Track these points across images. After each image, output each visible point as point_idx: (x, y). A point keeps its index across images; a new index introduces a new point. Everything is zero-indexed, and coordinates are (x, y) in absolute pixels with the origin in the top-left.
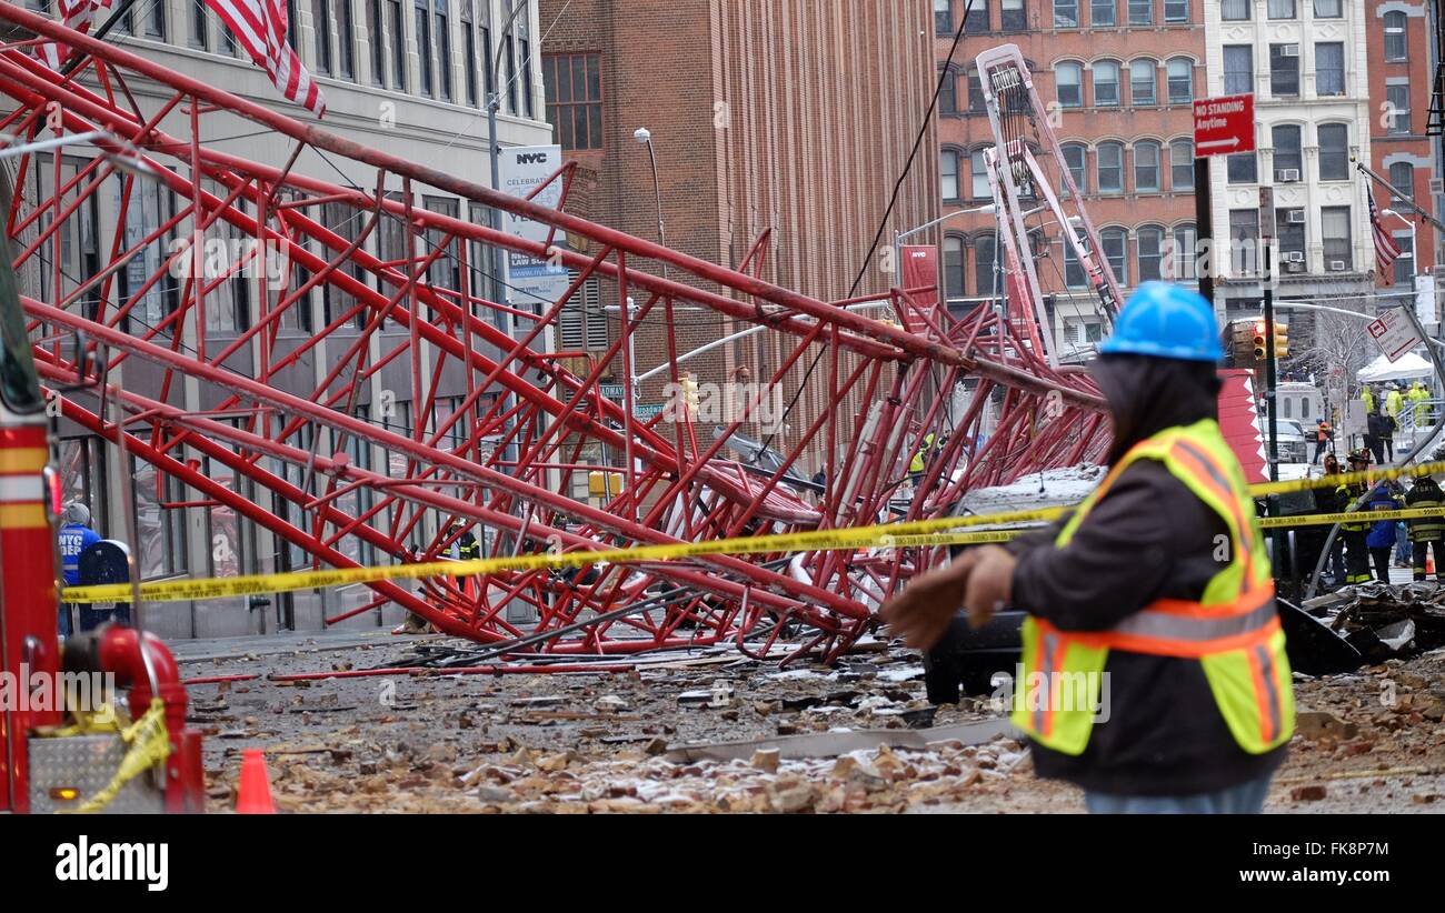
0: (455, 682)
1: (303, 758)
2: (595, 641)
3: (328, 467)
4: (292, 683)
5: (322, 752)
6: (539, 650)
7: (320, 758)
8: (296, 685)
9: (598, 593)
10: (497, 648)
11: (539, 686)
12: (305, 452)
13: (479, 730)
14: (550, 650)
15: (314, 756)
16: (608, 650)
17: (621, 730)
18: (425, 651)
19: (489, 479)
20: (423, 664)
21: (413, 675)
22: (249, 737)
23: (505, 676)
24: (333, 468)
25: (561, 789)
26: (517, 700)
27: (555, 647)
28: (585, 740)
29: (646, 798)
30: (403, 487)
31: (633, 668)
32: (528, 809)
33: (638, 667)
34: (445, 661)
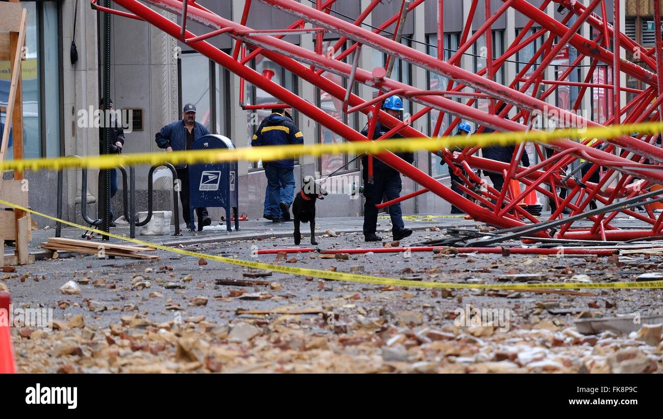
0: (467, 259)
1: (298, 318)
2: (600, 230)
3: (368, 79)
4: (333, 256)
5: (316, 313)
6: (552, 234)
7: (312, 319)
8: (337, 258)
9: (603, 189)
10: (514, 232)
11: (532, 265)
12: (348, 65)
13: (455, 300)
14: (562, 235)
15: (308, 317)
16: (610, 237)
17: (573, 303)
18: (454, 232)
19: (499, 92)
20: (451, 244)
21: (436, 252)
22: (264, 299)
23: (511, 255)
24: (373, 80)
25: (463, 352)
26: (503, 276)
27: (566, 233)
28: (537, 311)
29: (523, 362)
30: (428, 97)
31: (617, 253)
32: (416, 369)
33: (622, 252)
34: (470, 241)
